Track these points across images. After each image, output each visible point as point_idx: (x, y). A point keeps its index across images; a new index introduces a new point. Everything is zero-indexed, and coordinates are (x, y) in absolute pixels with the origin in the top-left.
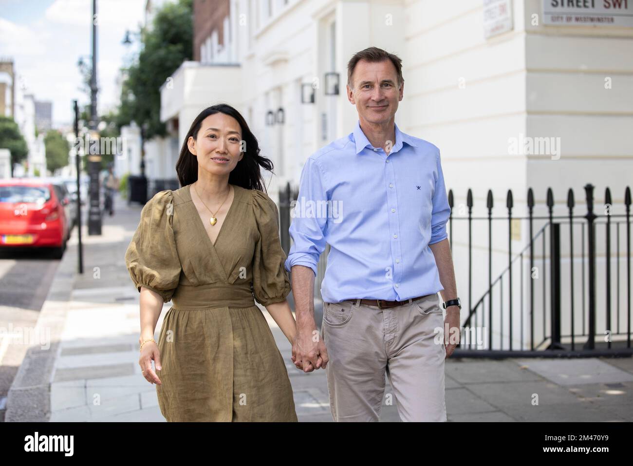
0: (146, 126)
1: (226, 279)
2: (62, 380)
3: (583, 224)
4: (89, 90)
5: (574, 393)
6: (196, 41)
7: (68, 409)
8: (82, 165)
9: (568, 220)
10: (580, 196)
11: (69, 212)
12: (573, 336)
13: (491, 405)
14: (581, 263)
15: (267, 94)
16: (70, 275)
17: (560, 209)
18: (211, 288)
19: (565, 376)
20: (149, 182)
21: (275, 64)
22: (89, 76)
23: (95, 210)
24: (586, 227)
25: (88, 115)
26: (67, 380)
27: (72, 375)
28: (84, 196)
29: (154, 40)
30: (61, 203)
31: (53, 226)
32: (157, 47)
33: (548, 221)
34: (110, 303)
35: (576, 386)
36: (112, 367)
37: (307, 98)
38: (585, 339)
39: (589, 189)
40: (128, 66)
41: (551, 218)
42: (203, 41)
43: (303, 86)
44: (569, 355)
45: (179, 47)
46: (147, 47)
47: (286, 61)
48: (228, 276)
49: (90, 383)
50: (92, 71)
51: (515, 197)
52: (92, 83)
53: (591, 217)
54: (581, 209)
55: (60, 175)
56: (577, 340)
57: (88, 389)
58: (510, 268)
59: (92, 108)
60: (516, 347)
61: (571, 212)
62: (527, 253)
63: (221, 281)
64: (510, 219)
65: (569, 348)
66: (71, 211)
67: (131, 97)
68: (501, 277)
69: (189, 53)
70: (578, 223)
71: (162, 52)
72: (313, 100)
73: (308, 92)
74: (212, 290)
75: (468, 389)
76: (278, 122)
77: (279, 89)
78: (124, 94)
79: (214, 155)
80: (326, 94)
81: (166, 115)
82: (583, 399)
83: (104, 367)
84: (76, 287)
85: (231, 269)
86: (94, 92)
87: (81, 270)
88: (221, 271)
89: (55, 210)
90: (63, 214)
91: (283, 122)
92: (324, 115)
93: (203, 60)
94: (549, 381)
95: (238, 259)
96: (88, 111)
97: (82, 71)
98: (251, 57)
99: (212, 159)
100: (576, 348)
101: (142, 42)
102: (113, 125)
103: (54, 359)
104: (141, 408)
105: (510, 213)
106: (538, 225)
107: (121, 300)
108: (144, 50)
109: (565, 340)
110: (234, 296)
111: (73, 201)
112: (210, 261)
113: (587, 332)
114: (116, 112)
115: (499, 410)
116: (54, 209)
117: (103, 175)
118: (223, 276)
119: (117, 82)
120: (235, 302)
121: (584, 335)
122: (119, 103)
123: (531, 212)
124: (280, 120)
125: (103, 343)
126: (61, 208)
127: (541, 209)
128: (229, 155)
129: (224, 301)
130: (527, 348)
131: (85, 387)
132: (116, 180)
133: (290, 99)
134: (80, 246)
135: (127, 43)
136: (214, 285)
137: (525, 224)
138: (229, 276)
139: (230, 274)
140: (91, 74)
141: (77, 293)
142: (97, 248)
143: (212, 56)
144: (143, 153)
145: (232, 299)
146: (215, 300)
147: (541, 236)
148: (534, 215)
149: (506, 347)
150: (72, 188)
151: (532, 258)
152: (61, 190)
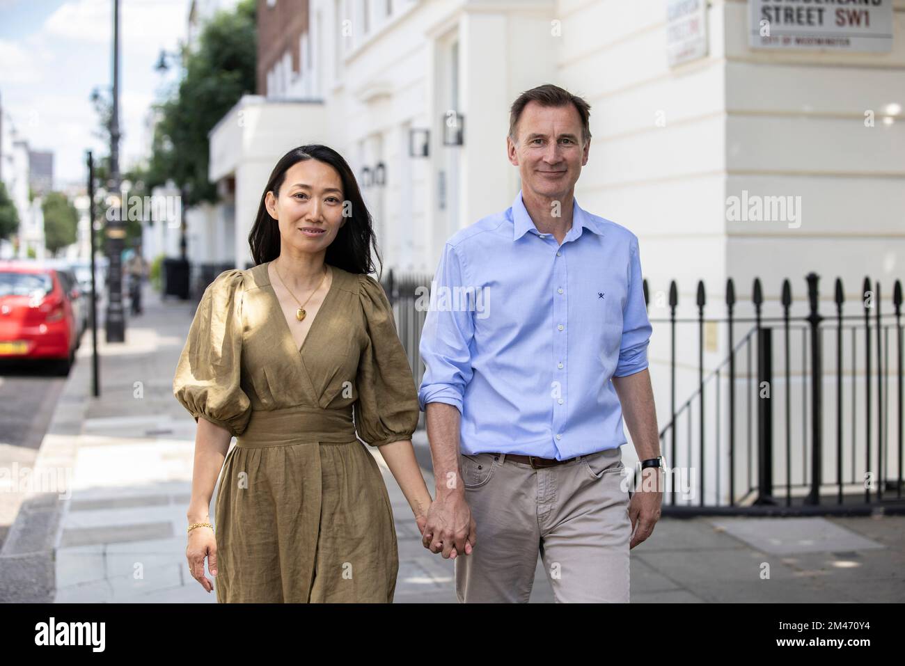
0: (189, 187)
1: (316, 401)
2: (71, 544)
3: (804, 329)
4: (108, 135)
5: (788, 565)
6: (261, 66)
7: (80, 584)
8: (99, 241)
9: (782, 324)
10: (800, 289)
11: (78, 309)
12: (789, 486)
13: (673, 581)
14: (800, 384)
15: (361, 143)
16: (81, 399)
17: (773, 308)
18: (293, 413)
19: (776, 542)
20: (192, 267)
21: (373, 100)
22: (108, 115)
23: (116, 306)
24: (809, 333)
25: (107, 172)
26: (79, 544)
27: (86, 537)
28: (101, 287)
29: (200, 65)
30: (67, 297)
31: (57, 328)
32: (205, 74)
33: (753, 325)
34: (138, 438)
35: (792, 556)
36: (143, 527)
37: (418, 149)
38: (806, 491)
39: (813, 280)
40: (164, 101)
41: (759, 320)
42: (271, 66)
43: (412, 133)
44: (784, 512)
45: (236, 75)
46: (190, 74)
47: (387, 96)
48: (319, 396)
49: (111, 549)
50: (112, 109)
51: (709, 291)
52: (112, 125)
53: (815, 319)
54: (801, 308)
55: (65, 256)
56: (795, 492)
57: (108, 557)
58: (701, 391)
59: (113, 162)
60: (710, 501)
61: (787, 312)
62: (725, 370)
63: (307, 403)
64: (701, 321)
65: (784, 503)
66: (82, 308)
67: (168, 146)
68: (688, 404)
69: (251, 84)
70: (797, 327)
71: (212, 83)
72: (426, 152)
73: (419, 140)
74: (295, 416)
75: (640, 560)
76: (378, 182)
77: (379, 136)
78: (158, 141)
79: (303, 224)
80: (445, 143)
81: (217, 172)
82: (801, 574)
83: (131, 528)
84: (89, 415)
85: (323, 385)
86: (115, 139)
87: (96, 391)
88: (309, 389)
89: (59, 306)
90: (71, 313)
91: (383, 183)
92: (442, 175)
93: (271, 94)
94: (753, 549)
95: (335, 371)
96: (106, 166)
97: (98, 109)
98: (339, 90)
99: (301, 229)
100: (794, 503)
101: (184, 67)
102: (141, 185)
103: (59, 516)
104: (183, 584)
105: (701, 313)
106: (742, 330)
107: (153, 434)
108: (186, 79)
109: (779, 493)
110: (328, 427)
111: (84, 294)
112: (294, 372)
113: (809, 480)
114: (145, 167)
115: (683, 588)
116: (57, 305)
117: (128, 255)
118: (310, 395)
119: (147, 123)
120: (328, 434)
121: (805, 485)
122: (149, 153)
123: (731, 312)
124: (380, 180)
125: (129, 494)
126: (67, 303)
127: (744, 308)
128: (325, 223)
129: (311, 433)
130: (724, 502)
131: (104, 554)
132: (144, 264)
133: (394, 150)
134: (96, 358)
135: (163, 69)
136: (298, 409)
137: (723, 328)
138: (321, 396)
139: (323, 394)
140: (111, 112)
141: (91, 423)
142: (118, 361)
143: (284, 89)
144: (184, 225)
145: (324, 431)
146: (299, 432)
147: (745, 346)
148: (736, 316)
149: (695, 501)
150: (83, 276)
151: (732, 376)
152: (67, 279)
